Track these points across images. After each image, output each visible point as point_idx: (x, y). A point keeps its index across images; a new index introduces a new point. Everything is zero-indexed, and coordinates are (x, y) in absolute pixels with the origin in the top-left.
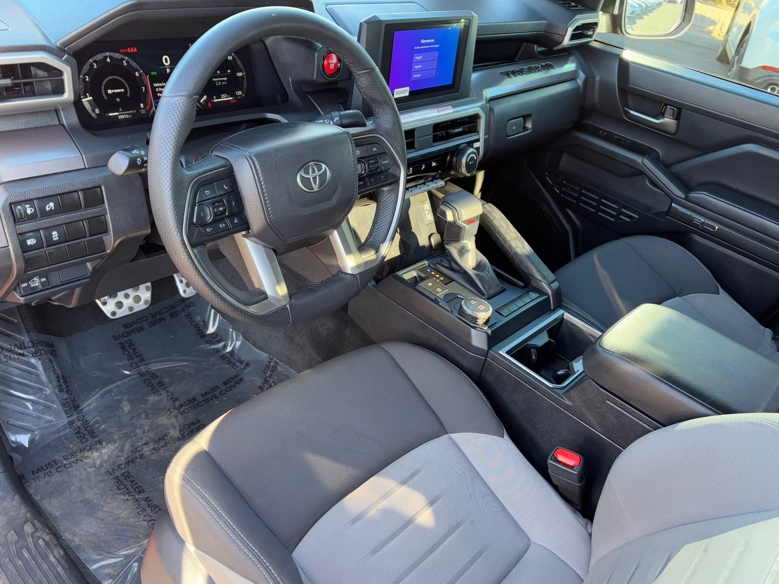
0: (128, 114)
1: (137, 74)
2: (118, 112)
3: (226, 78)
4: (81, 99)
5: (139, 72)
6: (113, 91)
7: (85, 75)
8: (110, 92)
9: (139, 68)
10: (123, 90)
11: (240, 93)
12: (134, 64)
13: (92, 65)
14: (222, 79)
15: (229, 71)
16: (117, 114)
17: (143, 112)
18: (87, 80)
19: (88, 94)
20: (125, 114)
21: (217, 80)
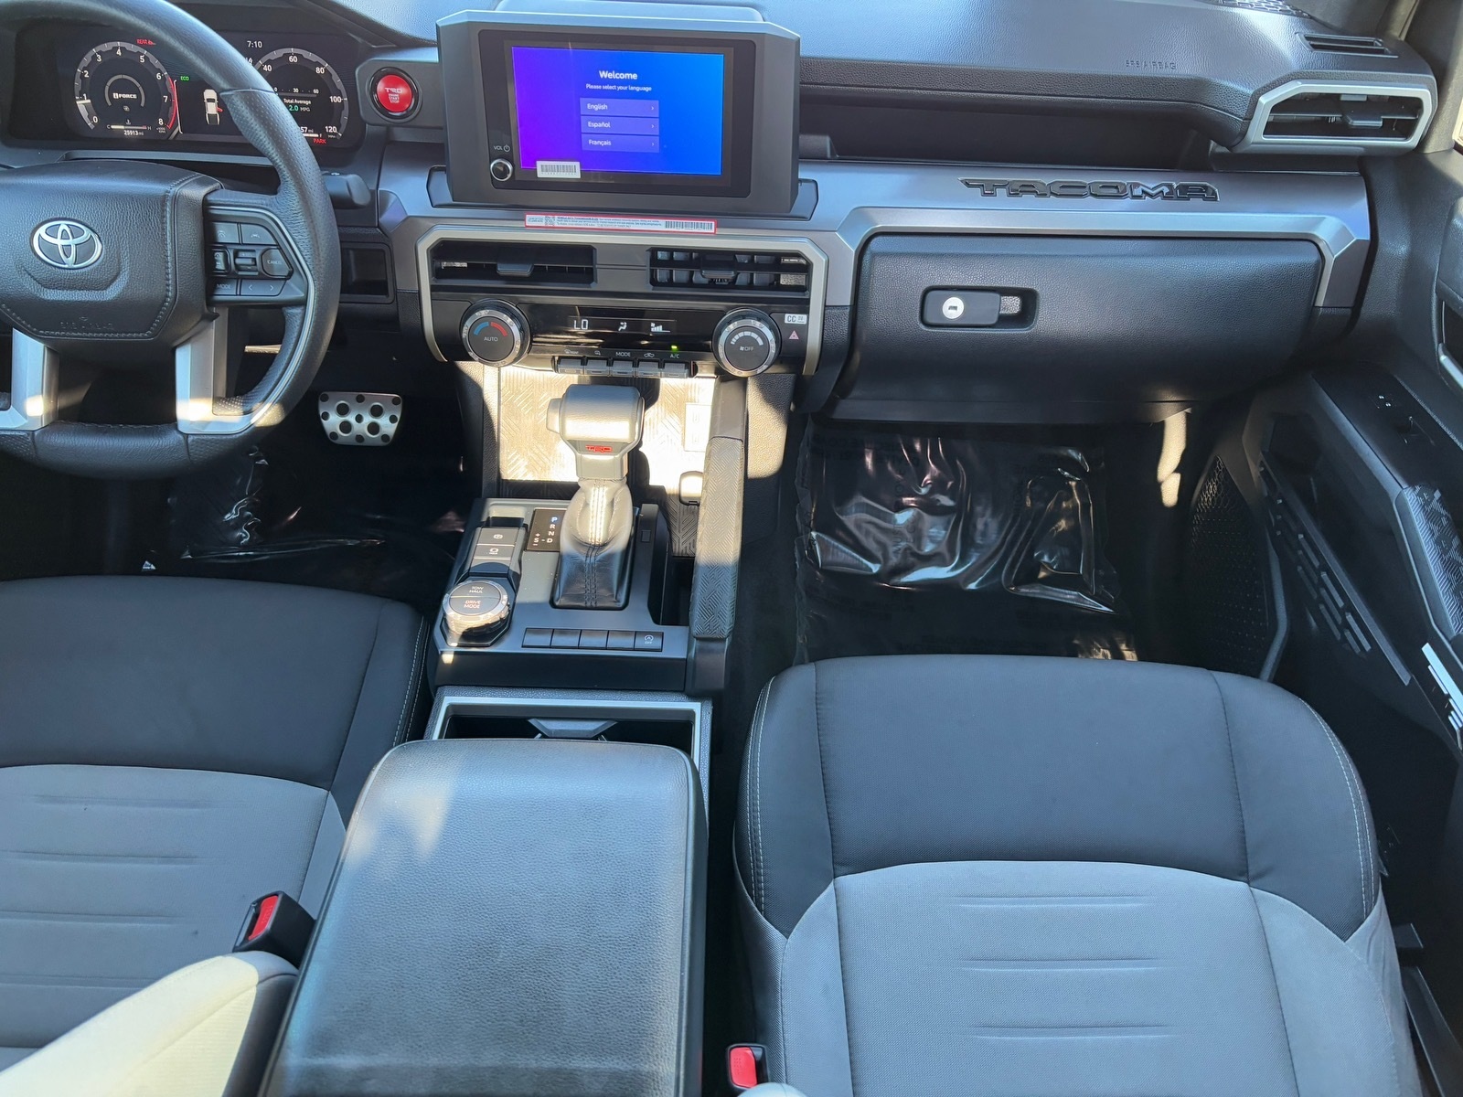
0: (139, 131)
1: (158, 76)
2: (126, 125)
3: (310, 102)
4: (76, 100)
5: (161, 73)
6: (120, 95)
7: (85, 69)
8: (116, 96)
9: (163, 69)
10: (135, 96)
11: (333, 129)
12: (156, 63)
13: (94, 57)
14: (301, 102)
15: (316, 91)
16: (122, 127)
17: (162, 130)
18: (86, 76)
19: (85, 95)
20: (135, 130)
21: (292, 102)
